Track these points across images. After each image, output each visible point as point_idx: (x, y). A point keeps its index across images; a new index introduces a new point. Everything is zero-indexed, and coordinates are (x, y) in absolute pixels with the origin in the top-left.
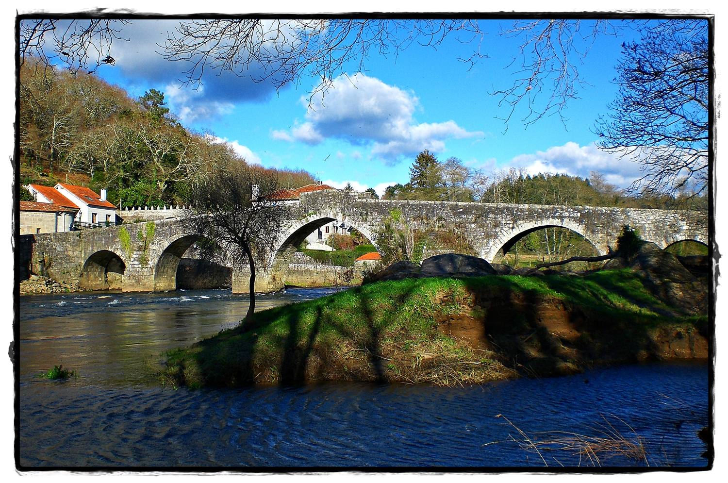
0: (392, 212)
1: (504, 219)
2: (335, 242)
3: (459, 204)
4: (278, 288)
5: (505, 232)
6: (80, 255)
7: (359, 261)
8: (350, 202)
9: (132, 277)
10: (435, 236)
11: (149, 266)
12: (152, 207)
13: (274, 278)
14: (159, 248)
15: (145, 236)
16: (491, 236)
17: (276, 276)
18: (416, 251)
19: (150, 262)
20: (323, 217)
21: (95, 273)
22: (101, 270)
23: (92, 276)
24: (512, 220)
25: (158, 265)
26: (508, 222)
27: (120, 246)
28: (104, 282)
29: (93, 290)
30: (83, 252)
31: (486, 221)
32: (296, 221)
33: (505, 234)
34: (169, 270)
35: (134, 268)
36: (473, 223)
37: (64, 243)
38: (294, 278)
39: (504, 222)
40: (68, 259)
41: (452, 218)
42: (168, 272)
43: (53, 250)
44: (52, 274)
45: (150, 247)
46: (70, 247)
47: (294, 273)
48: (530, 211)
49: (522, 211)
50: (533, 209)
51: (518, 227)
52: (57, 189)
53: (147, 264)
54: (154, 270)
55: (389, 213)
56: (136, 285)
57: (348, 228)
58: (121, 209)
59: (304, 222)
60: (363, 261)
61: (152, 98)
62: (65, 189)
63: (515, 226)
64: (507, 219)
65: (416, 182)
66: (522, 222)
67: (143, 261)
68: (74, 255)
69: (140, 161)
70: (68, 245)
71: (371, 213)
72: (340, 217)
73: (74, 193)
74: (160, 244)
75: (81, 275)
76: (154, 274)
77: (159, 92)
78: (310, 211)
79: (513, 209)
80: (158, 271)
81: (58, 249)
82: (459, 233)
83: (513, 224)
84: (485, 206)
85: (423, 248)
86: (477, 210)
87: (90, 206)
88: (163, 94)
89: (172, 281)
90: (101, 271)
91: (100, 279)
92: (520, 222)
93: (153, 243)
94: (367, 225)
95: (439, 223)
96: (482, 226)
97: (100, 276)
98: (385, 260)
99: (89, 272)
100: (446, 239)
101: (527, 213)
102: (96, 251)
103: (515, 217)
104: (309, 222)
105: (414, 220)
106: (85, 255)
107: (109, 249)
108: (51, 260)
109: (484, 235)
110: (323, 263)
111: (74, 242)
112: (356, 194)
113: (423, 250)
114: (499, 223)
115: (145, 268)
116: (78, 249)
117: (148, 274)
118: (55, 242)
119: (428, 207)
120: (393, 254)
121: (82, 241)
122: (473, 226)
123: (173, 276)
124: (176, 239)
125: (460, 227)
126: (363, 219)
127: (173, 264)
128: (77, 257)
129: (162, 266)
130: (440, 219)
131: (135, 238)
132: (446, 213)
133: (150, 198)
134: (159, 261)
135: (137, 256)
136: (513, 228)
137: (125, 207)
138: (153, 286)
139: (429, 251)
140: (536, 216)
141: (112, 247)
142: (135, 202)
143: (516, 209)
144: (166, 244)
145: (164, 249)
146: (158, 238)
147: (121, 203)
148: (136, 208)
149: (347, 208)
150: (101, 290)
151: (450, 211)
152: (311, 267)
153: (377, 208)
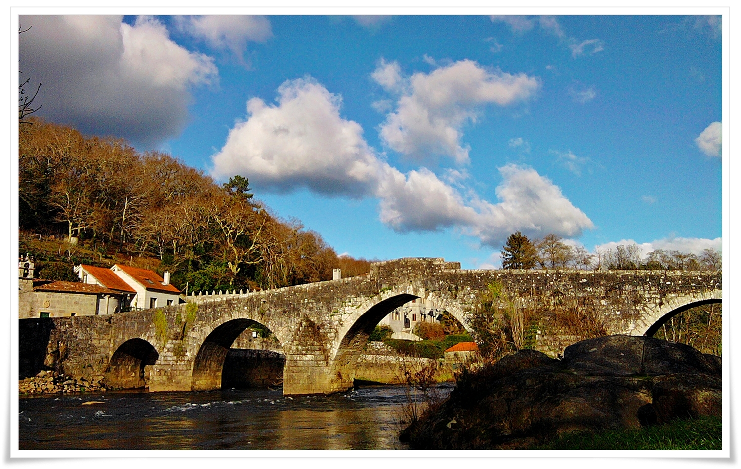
0: (489, 286)
1: (647, 292)
2: (422, 330)
3: (581, 273)
4: (345, 388)
5: (649, 310)
6: (107, 346)
7: (449, 353)
8: (435, 273)
9: (162, 373)
10: (552, 317)
11: (186, 359)
12: (221, 292)
13: (340, 375)
14: (200, 336)
15: (184, 320)
16: (631, 315)
17: (342, 371)
18: (526, 338)
19: (188, 354)
20: (401, 293)
21: (127, 367)
22: (135, 363)
23: (123, 371)
24: (659, 292)
25: (197, 358)
26: (653, 296)
27: (154, 334)
28: (139, 379)
29: (123, 389)
30: (112, 341)
31: (620, 295)
32: (366, 298)
33: (650, 312)
34: (213, 363)
35: (166, 361)
36: (603, 298)
37: (88, 329)
38: (372, 373)
39: (647, 296)
40: (92, 349)
41: (572, 291)
42: (212, 366)
43: (71, 337)
44: (68, 368)
45: (189, 334)
46: (95, 334)
47: (372, 367)
48: (684, 280)
49: (672, 280)
50: (688, 277)
51: (668, 302)
52: (114, 270)
53: (184, 355)
54: (192, 363)
55: (485, 287)
56: (167, 382)
57: (437, 316)
58: (187, 294)
59: (376, 300)
60: (453, 353)
61: (237, 184)
62: (122, 270)
63: (664, 301)
64: (651, 292)
65: (509, 265)
66: (673, 295)
67: (179, 352)
68: (100, 345)
69: (211, 242)
70: (93, 332)
71: (463, 288)
72: (422, 293)
73: (132, 275)
74: (201, 331)
75: (108, 370)
76: (192, 368)
77: (244, 178)
78: (384, 286)
79: (659, 277)
80: (198, 364)
81: (80, 337)
82: (584, 312)
83: (661, 299)
84: (618, 274)
85: (537, 333)
86: (607, 281)
87: (148, 289)
88: (248, 180)
89: (217, 377)
90: (136, 365)
91: (134, 374)
92: (670, 295)
93: (193, 329)
94: (457, 303)
95: (554, 299)
96: (616, 302)
97: (133, 370)
98: (484, 350)
99: (118, 366)
100: (568, 321)
101: (680, 282)
102: (127, 339)
103: (662, 288)
104: (383, 300)
105: (521, 295)
106: (114, 344)
107: (142, 337)
108: (67, 350)
109: (619, 315)
110: (406, 355)
111: (101, 329)
112: (442, 263)
113: (537, 336)
114: (640, 296)
115: (181, 361)
116: (106, 337)
117: (185, 368)
118: (76, 328)
119: (539, 278)
120: (494, 342)
121: (112, 326)
122: (603, 302)
123: (218, 371)
124: (220, 325)
125: (584, 304)
126: (452, 295)
127: (219, 357)
128: (104, 347)
129: (203, 358)
130: (556, 293)
131: (172, 322)
132: (564, 285)
133: (219, 282)
134: (199, 352)
135: (173, 345)
136: (661, 304)
137: (192, 292)
138: (191, 385)
139: (545, 337)
140: (694, 286)
141: (145, 334)
142: (202, 286)
143: (663, 278)
144: (208, 331)
145: (206, 337)
146: (200, 322)
147: (187, 287)
148: (204, 293)
149: (430, 281)
150: (134, 388)
151: (569, 283)
152: (392, 359)
153: (470, 281)
